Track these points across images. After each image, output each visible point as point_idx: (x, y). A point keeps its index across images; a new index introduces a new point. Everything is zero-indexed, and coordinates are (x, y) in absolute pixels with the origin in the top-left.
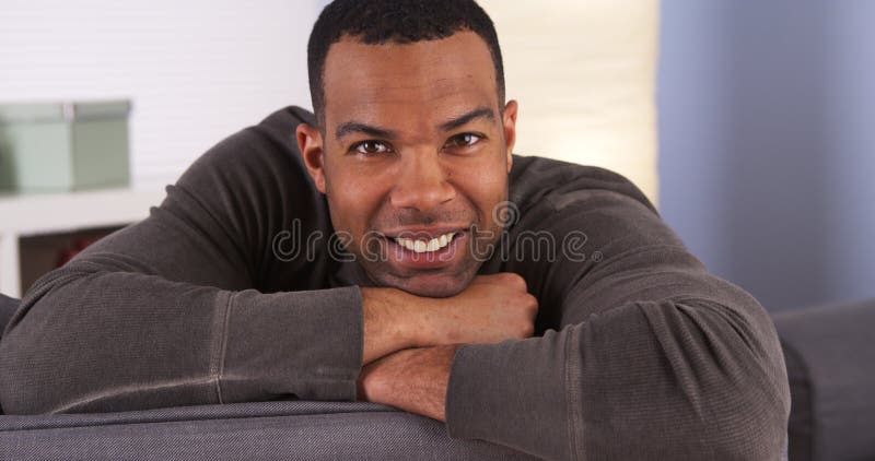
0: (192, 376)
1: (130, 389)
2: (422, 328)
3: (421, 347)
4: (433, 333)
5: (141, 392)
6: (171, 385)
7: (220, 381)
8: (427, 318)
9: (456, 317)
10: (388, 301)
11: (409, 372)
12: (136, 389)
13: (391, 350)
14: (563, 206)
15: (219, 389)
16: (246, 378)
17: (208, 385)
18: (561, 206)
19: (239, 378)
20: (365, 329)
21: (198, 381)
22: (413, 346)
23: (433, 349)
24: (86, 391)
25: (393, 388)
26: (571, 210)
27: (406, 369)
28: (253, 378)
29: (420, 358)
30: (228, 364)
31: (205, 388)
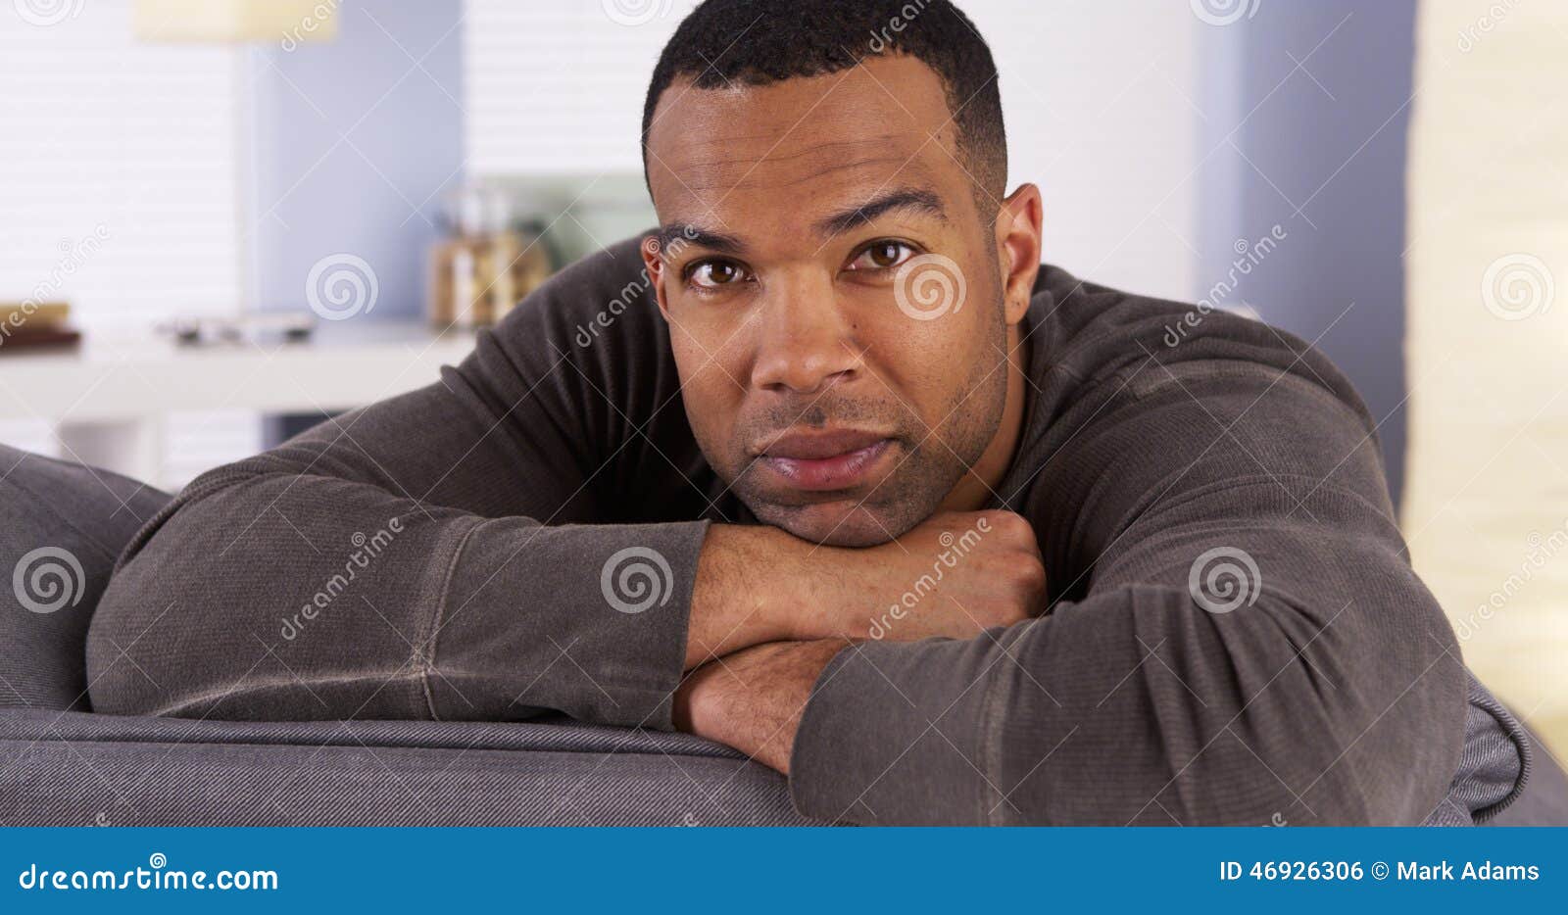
0: (381, 665)
1: (276, 682)
2: (800, 604)
3: (796, 640)
4: (823, 615)
5: (295, 687)
6: (346, 678)
7: (429, 677)
8: (813, 588)
9: (872, 588)
10: (747, 553)
11: (758, 685)
12: (287, 683)
13: (742, 643)
14: (1152, 388)
15: (427, 692)
16: (473, 675)
17: (408, 684)
18: (1148, 387)
19: (461, 673)
20: (695, 599)
21: (390, 675)
22: (784, 638)
23: (809, 646)
24: (208, 679)
25: (730, 713)
26: (1166, 396)
27: (757, 679)
28: (486, 675)
29: (783, 660)
30: (442, 650)
31: (404, 688)
